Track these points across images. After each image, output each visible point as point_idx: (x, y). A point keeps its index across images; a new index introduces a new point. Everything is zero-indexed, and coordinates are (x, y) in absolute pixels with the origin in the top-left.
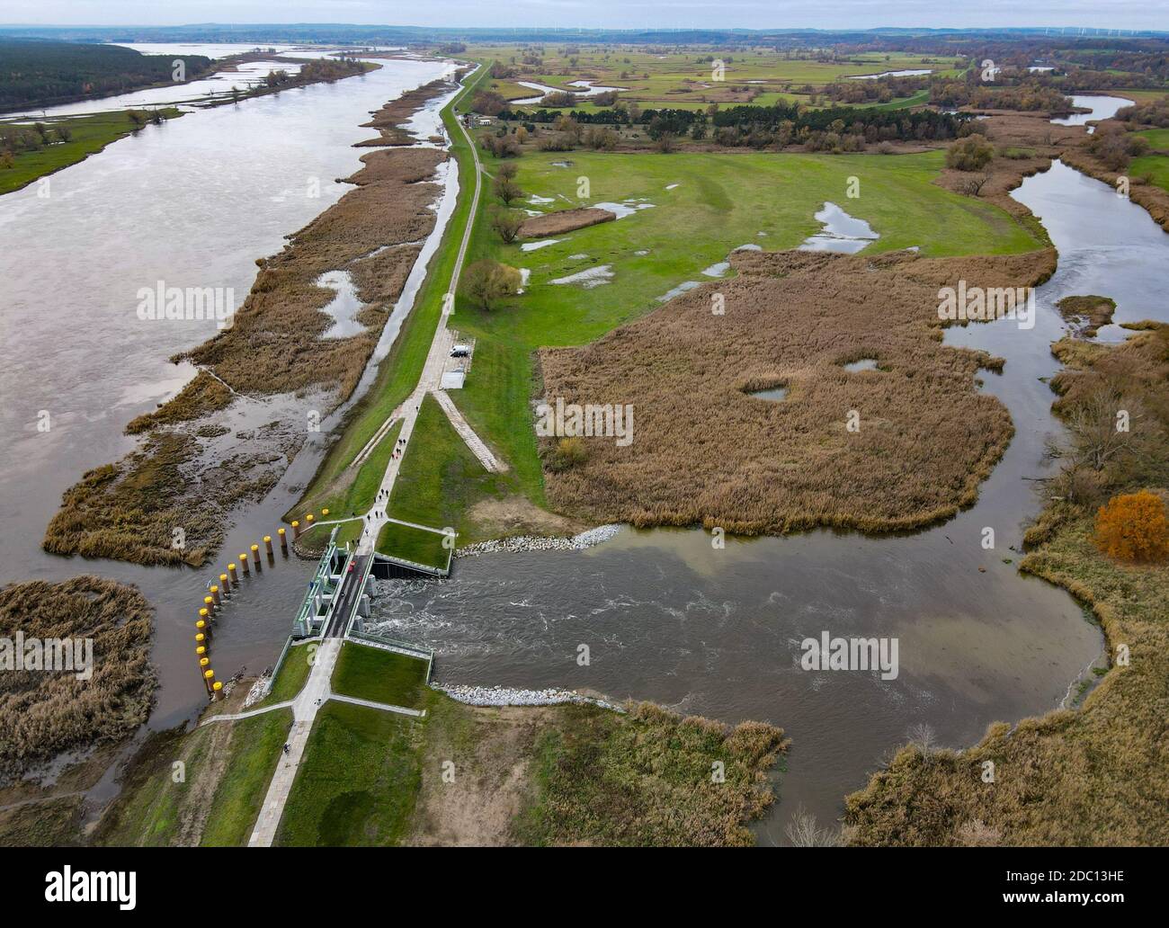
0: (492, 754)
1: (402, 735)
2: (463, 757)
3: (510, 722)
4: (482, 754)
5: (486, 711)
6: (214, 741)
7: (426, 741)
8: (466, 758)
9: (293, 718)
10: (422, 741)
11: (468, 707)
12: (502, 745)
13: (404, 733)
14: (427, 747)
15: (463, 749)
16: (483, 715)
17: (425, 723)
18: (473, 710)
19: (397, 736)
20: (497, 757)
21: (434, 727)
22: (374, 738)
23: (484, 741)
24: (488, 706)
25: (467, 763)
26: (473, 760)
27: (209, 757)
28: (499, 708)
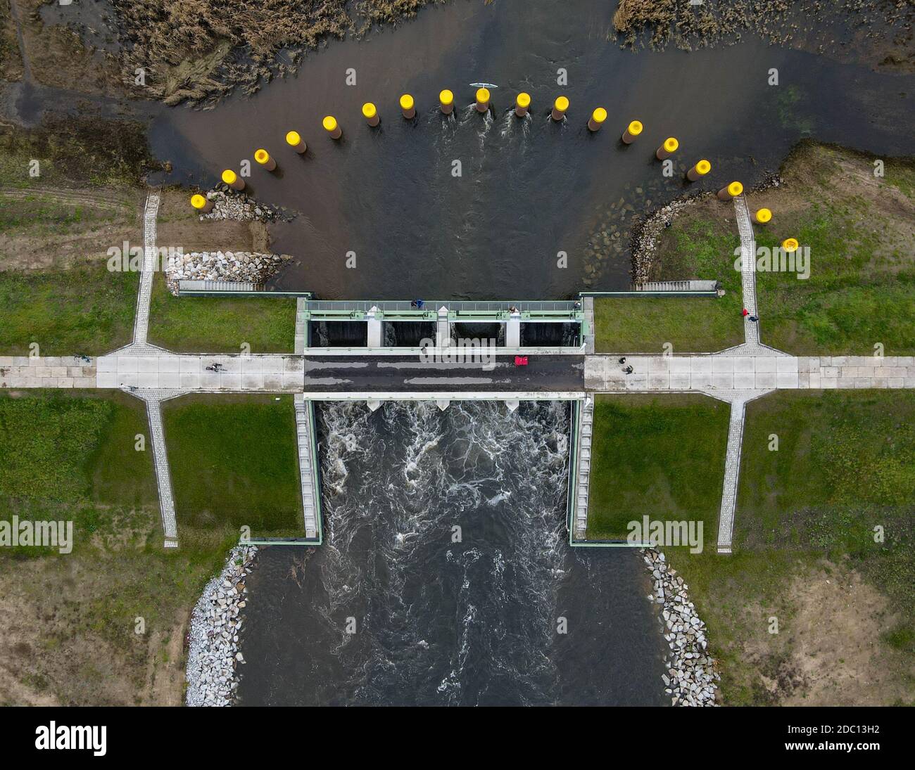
0: (78, 660)
1: (116, 519)
2: (73, 617)
3: (148, 685)
4: (81, 646)
5: (175, 646)
6: (97, 233)
7: (110, 556)
8: (73, 622)
9: (102, 352)
10: (109, 550)
11: (186, 614)
12: (98, 676)
13: (120, 521)
14: (97, 559)
15: (91, 615)
16: (166, 641)
17: (148, 550)
18: (178, 624)
19: (112, 511)
20: (73, 670)
21: (139, 564)
22: (97, 480)
23: (106, 646)
24: (186, 647)
25: (62, 625)
26: (68, 631)
27: (60, 239)
28: (182, 666)
